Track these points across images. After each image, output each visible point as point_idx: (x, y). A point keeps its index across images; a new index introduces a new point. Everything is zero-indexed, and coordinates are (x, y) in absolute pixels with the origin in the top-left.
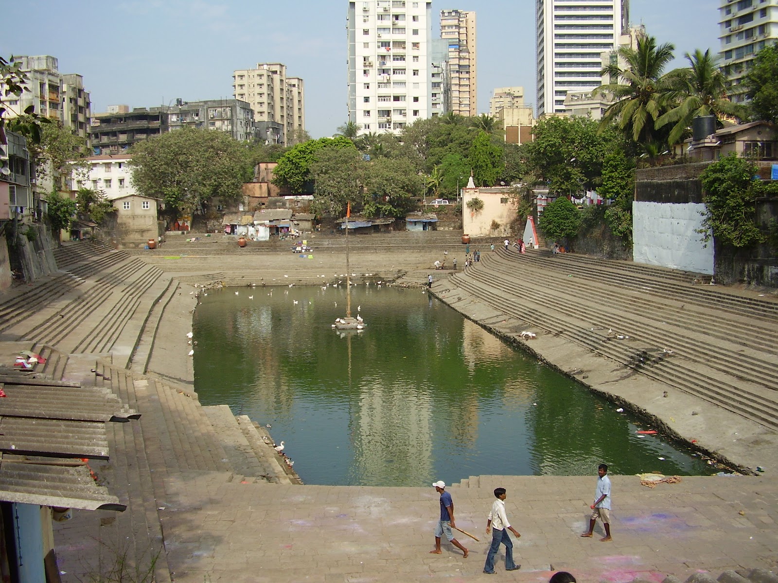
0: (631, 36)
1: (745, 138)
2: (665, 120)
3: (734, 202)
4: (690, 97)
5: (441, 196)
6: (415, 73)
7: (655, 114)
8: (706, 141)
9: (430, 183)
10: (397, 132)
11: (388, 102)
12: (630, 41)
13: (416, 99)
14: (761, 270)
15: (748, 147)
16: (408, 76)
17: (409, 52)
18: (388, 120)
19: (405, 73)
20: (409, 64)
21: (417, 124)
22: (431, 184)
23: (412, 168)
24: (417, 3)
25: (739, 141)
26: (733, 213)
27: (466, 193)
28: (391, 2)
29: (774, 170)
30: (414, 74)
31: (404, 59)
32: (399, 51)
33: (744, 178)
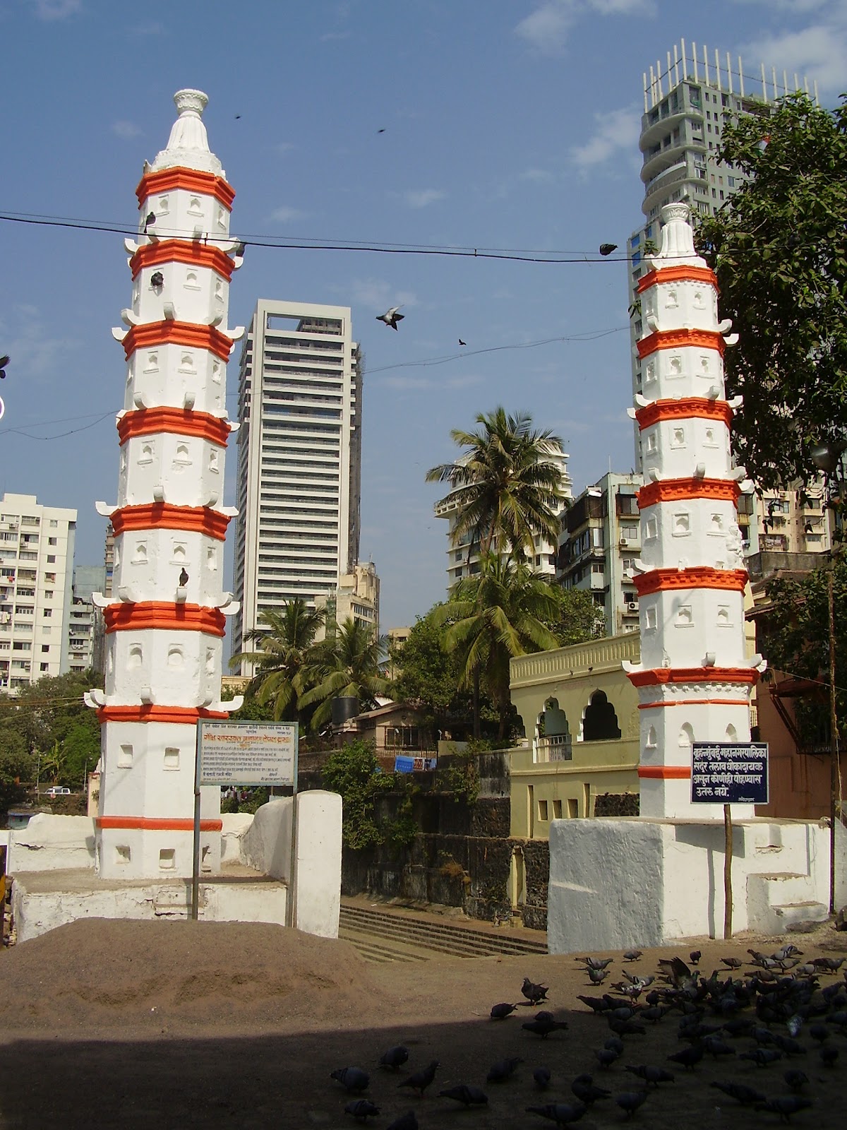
0: (356, 576)
1: (388, 723)
2: (309, 698)
3: (353, 798)
4: (337, 673)
5: (61, 783)
6: (47, 612)
7: (300, 690)
8: (345, 725)
9: (47, 764)
10: (13, 692)
11: (6, 650)
12: (355, 583)
13: (46, 648)
14: (380, 876)
15: (390, 733)
16: (37, 618)
17: (40, 584)
18: (5, 674)
19: (32, 613)
20: (40, 601)
21: (44, 682)
22: (48, 766)
23: (20, 743)
24: (56, 521)
25: (379, 726)
26: (351, 810)
27: (93, 780)
28: (21, 517)
29: (399, 761)
30: (45, 615)
31: (33, 594)
32: (27, 583)
33: (362, 771)
